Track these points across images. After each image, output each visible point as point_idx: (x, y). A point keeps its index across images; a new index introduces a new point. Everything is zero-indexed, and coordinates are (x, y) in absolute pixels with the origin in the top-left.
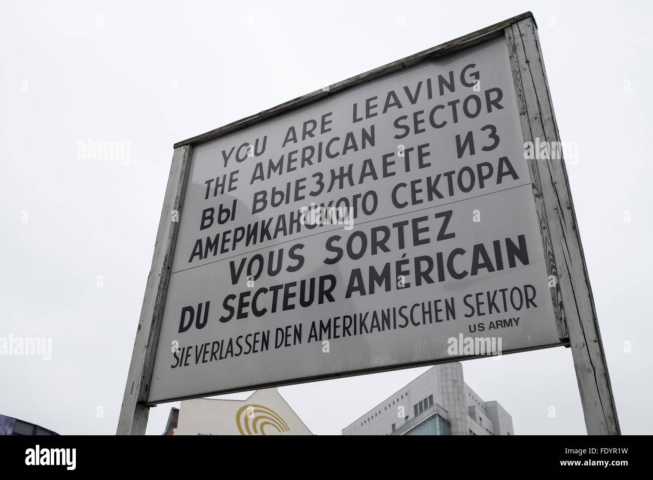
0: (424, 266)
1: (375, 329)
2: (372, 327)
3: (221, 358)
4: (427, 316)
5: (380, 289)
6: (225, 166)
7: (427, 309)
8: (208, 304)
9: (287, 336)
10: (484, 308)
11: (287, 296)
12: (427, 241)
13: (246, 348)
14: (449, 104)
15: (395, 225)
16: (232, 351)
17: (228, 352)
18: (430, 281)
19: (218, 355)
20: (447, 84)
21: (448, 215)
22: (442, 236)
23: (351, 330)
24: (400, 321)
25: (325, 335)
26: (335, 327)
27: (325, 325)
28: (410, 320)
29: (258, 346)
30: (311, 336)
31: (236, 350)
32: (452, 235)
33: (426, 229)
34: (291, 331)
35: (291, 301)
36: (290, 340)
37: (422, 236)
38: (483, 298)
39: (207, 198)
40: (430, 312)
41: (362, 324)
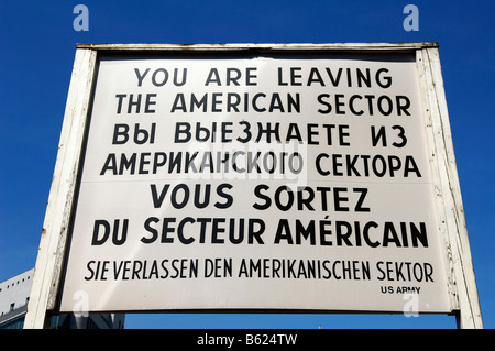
0: (344, 230)
1: (302, 276)
2: (299, 273)
3: (144, 278)
4: (347, 272)
5: (306, 242)
6: (140, 85)
7: (347, 267)
8: (126, 222)
9: (217, 268)
10: (393, 275)
11: (216, 230)
12: (346, 209)
13: (173, 272)
14: (366, 97)
15: (318, 189)
16: (157, 273)
17: (152, 273)
18: (349, 244)
19: (141, 274)
20: (364, 79)
21: (364, 191)
22: (358, 208)
23: (280, 272)
24: (324, 273)
25: (255, 274)
26: (265, 268)
27: (255, 264)
28: (332, 274)
29: (186, 272)
30: (241, 272)
31: (162, 272)
32: (367, 210)
33: (346, 199)
34: (221, 264)
35: (220, 236)
36: (221, 272)
37: (342, 204)
38: (392, 267)
39: (119, 112)
40: (349, 270)
41: (290, 269)
